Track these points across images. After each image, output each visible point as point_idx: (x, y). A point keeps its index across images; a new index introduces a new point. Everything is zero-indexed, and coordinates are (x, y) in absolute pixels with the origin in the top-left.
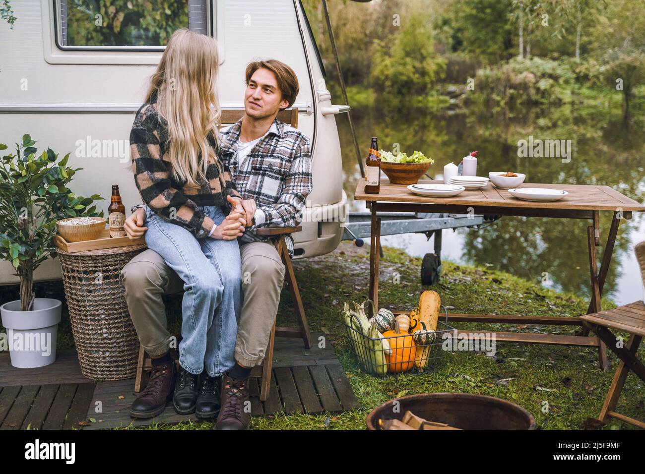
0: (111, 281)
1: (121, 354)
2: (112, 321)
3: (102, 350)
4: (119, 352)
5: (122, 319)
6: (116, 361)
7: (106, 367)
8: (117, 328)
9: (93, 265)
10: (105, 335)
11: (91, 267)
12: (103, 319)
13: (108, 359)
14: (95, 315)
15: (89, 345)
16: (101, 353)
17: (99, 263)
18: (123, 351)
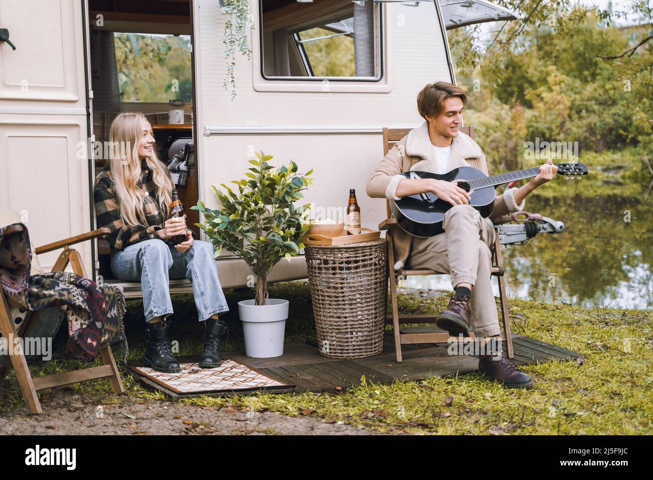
0: (367, 269)
1: (370, 334)
2: (366, 304)
3: (356, 330)
4: (369, 332)
5: (373, 303)
6: (365, 340)
7: (358, 346)
8: (369, 310)
9: (354, 256)
10: (359, 317)
11: (353, 257)
12: (359, 303)
13: (361, 338)
14: (353, 299)
15: (344, 327)
16: (354, 333)
17: (359, 253)
18: (372, 331)
